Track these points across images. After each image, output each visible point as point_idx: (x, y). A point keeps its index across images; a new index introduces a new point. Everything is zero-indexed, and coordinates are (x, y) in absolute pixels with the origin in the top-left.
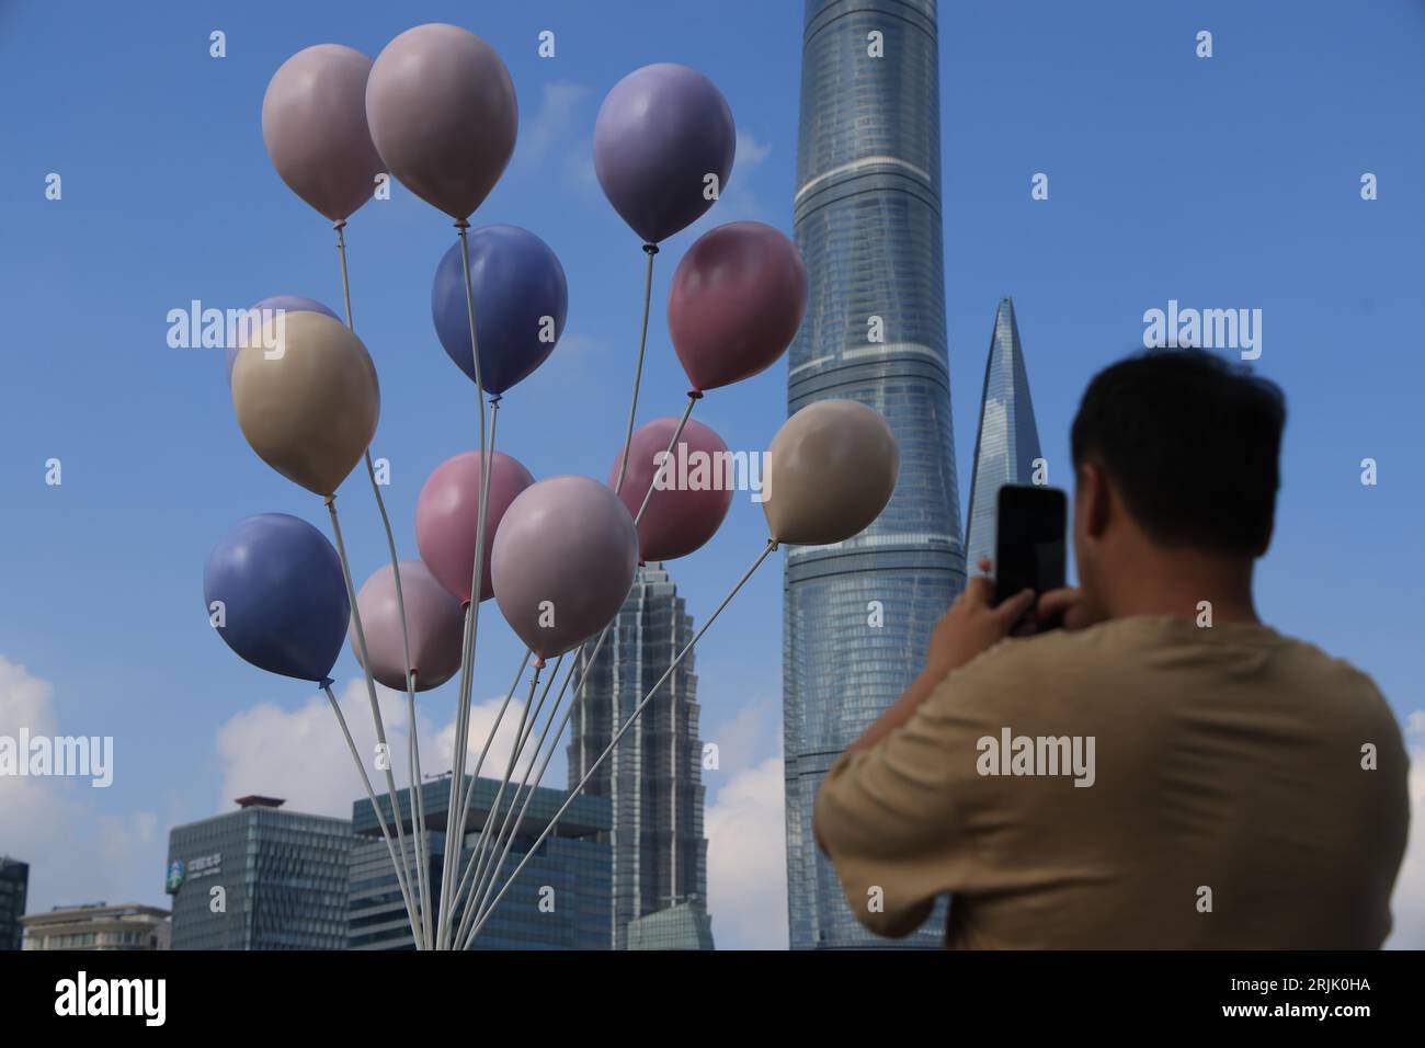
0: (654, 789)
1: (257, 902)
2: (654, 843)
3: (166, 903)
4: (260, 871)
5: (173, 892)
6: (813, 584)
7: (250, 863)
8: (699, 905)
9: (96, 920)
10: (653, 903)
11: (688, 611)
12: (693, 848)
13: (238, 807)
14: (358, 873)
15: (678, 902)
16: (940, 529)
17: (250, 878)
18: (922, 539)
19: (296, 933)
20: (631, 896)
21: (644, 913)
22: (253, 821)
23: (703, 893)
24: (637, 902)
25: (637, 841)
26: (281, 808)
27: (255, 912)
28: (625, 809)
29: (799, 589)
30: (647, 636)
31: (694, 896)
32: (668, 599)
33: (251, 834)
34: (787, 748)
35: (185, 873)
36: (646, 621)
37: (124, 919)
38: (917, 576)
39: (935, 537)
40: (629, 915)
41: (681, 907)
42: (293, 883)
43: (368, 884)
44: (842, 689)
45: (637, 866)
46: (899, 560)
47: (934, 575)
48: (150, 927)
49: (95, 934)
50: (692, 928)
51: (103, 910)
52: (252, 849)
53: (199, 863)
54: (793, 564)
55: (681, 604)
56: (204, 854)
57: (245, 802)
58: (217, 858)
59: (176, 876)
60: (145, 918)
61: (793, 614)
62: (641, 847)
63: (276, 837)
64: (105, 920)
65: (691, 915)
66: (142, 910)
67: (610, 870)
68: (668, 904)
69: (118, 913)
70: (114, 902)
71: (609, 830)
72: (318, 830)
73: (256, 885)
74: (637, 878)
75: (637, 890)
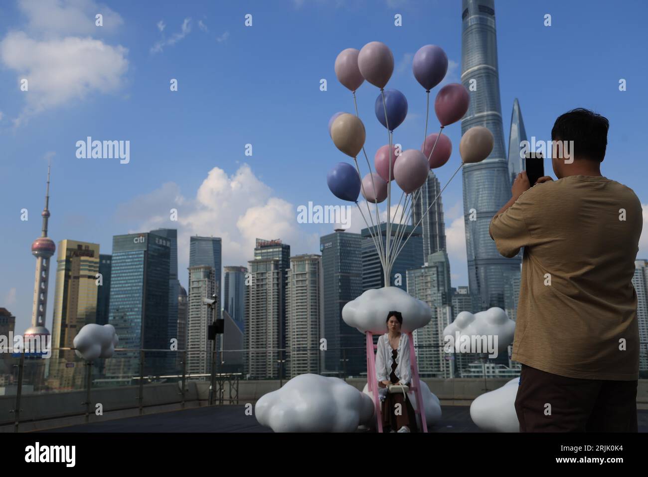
0: (432, 224)
1: (341, 253)
2: (433, 237)
3: (321, 254)
4: (341, 246)
5: (322, 251)
6: (469, 173)
7: (338, 244)
8: (445, 251)
9: (306, 258)
10: (433, 251)
11: (439, 181)
12: (443, 238)
13: (335, 232)
14: (363, 246)
15: (440, 250)
16: (502, 157)
17: (339, 248)
18: (497, 160)
19: (350, 260)
20: (428, 249)
21: (432, 253)
22: (338, 235)
23: (445, 248)
24: (430, 251)
25: (429, 236)
26: (345, 232)
27: (341, 255)
28: (426, 229)
29: (466, 174)
30: (429, 188)
31: (443, 249)
32: (434, 178)
33: (338, 238)
34: (465, 213)
35: (324, 247)
36: (428, 184)
37: (312, 257)
38: (496, 169)
39: (501, 159)
40: (428, 254)
41: (441, 252)
42: (349, 249)
43: (365, 249)
44: (478, 198)
45: (429, 242)
46: (491, 166)
47: (500, 169)
48: (316, 259)
49: (305, 261)
50: (443, 256)
51: (307, 255)
52: (339, 241)
53: (327, 245)
54: (464, 168)
55: (437, 179)
56: (328, 242)
57: (337, 230)
58: (331, 243)
59: (322, 247)
60: (316, 257)
61: (465, 180)
62: (430, 237)
63: (344, 238)
64: (308, 258)
65: (443, 253)
66: (315, 255)
67: (422, 243)
68: (437, 251)
69: (310, 256)
70: (309, 254)
71: (422, 234)
72: (354, 236)
73: (340, 249)
74: (429, 245)
75: (429, 248)
